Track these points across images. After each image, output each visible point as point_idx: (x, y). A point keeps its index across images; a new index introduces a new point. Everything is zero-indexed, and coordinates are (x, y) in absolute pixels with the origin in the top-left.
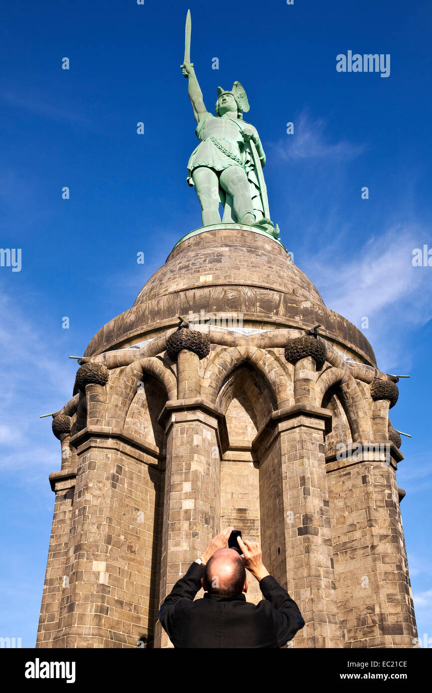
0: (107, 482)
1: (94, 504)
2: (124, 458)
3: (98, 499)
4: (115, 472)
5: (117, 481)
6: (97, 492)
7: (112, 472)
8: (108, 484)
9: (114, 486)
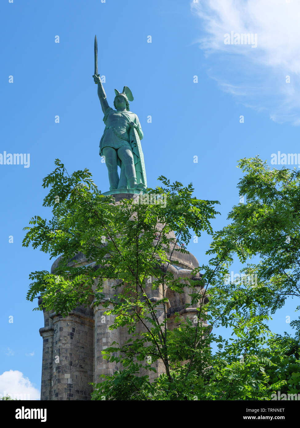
0: (68, 337)
1: (63, 347)
2: (75, 324)
3: (65, 345)
4: (72, 332)
5: (73, 336)
6: (64, 342)
7: (70, 331)
8: (69, 337)
9: (72, 338)
